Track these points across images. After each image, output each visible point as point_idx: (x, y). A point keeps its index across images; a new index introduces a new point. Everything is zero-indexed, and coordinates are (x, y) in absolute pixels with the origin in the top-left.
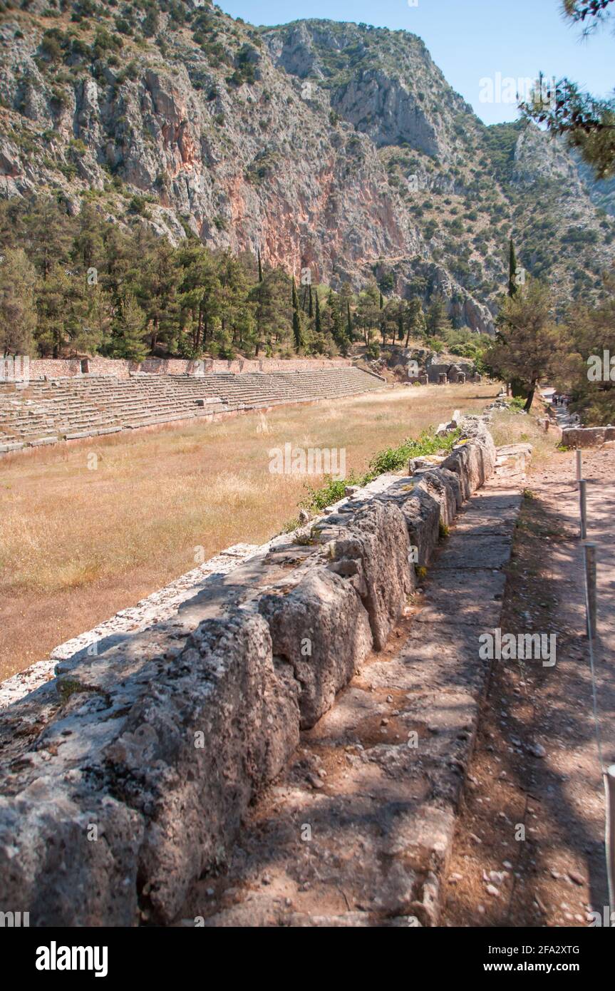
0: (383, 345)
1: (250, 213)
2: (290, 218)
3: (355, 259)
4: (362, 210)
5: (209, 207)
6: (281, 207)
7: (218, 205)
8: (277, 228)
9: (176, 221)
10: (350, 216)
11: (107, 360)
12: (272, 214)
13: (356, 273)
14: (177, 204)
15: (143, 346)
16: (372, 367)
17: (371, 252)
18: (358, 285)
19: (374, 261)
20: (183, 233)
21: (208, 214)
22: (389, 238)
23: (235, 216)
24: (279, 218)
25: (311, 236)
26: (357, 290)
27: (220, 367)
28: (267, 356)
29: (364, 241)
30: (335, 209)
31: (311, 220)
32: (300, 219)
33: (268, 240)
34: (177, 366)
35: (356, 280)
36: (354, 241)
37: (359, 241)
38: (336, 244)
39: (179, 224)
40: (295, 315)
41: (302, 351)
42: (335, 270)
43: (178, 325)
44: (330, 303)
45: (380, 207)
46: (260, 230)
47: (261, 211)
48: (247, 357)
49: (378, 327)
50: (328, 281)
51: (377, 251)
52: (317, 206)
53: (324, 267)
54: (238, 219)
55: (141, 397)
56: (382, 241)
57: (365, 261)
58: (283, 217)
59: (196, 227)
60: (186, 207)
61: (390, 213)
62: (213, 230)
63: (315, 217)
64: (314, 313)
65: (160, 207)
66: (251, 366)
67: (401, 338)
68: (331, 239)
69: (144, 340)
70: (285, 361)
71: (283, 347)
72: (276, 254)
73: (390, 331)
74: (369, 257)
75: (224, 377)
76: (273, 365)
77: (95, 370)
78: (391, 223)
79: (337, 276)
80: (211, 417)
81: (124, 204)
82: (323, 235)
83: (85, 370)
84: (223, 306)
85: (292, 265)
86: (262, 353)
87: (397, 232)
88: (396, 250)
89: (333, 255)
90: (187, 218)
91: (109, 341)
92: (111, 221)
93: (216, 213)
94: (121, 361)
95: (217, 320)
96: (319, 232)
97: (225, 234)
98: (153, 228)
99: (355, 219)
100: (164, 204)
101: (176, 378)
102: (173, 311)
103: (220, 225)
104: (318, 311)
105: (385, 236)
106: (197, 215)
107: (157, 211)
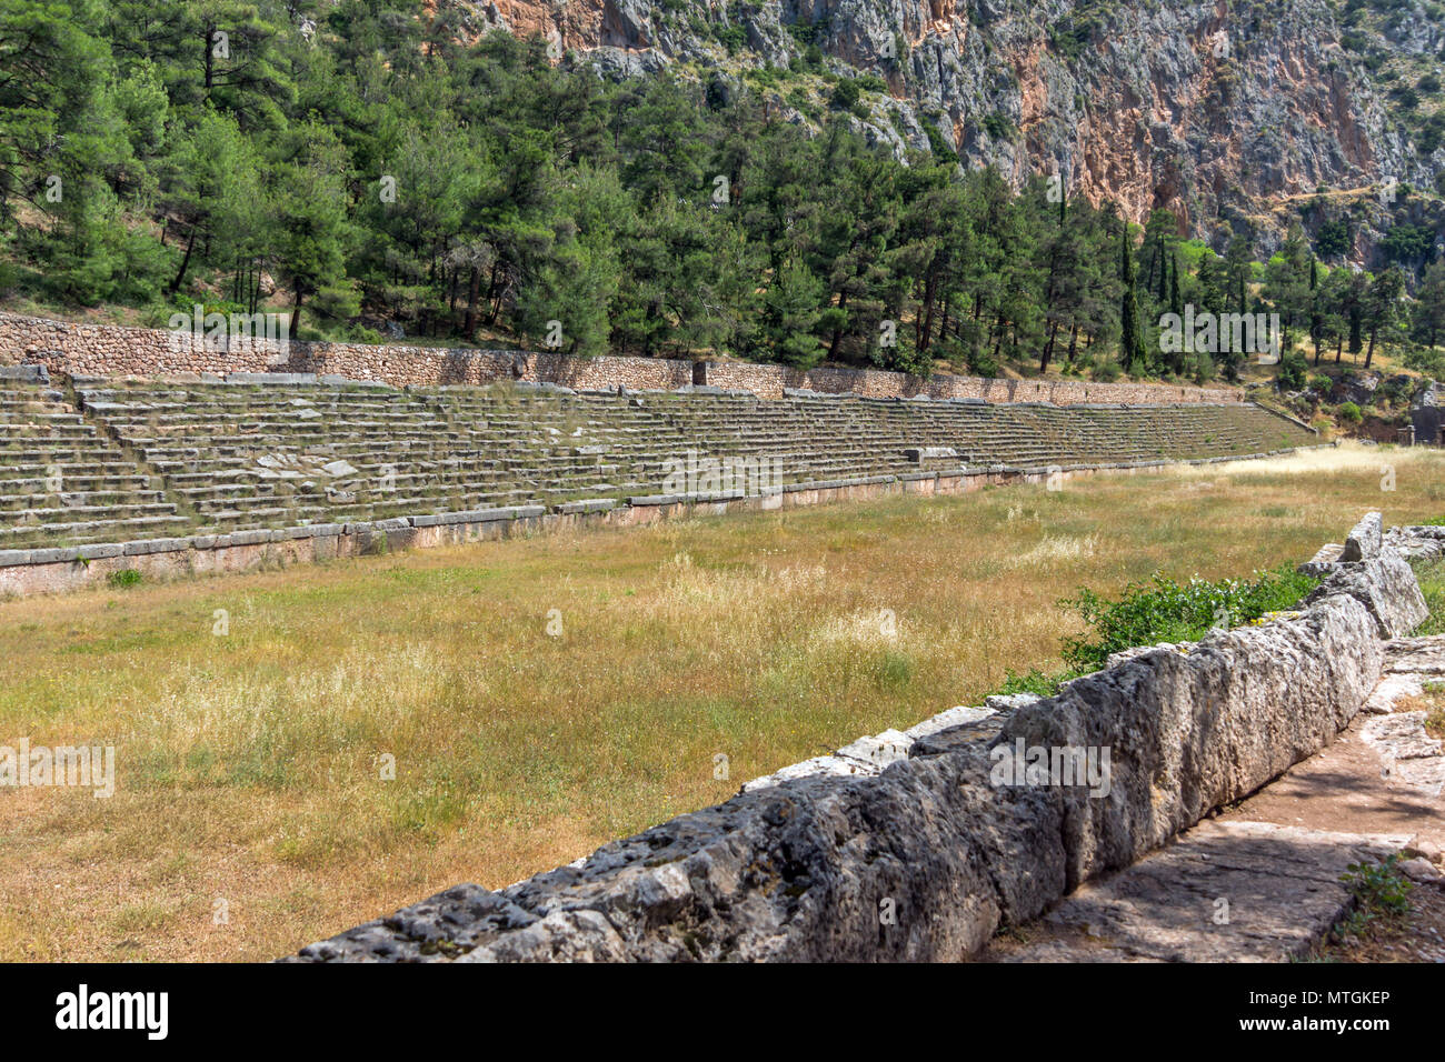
0: (1317, 362)
1: (1055, 108)
2: (1134, 116)
3: (1265, 193)
4: (1284, 97)
5: (976, 99)
6: (1118, 98)
7: (994, 93)
8: (1107, 136)
9: (913, 122)
10: (1257, 111)
11: (742, 365)
12: (1100, 109)
13: (1266, 220)
14: (918, 92)
15: (814, 340)
16: (1288, 404)
17: (1302, 180)
18: (1270, 242)
19: (1307, 195)
20: (926, 145)
21: (975, 110)
22: (1340, 153)
23: (1027, 113)
24: (1112, 117)
25: (1175, 149)
26: (1268, 253)
27: (967, 389)
28: (1064, 372)
29: (1286, 159)
30: (1226, 99)
31: (1177, 119)
32: (1154, 118)
33: (1088, 157)
34: (881, 384)
35: (1265, 234)
36: (1264, 158)
37: (1275, 158)
38: (1227, 166)
39: (919, 128)
40: (1128, 297)
41: (1138, 365)
42: (1224, 214)
43: (882, 305)
44: (1203, 277)
45: (1322, 93)
46: (1073, 139)
47: (1078, 106)
48: (1024, 372)
49: (1302, 325)
50: (1207, 235)
51: (1312, 177)
52: (1190, 94)
53: (1200, 209)
54: (1033, 119)
55: (797, 435)
56: (1325, 158)
57: (1286, 197)
58: (1120, 114)
59: (951, 135)
60: (934, 98)
61: (1342, 104)
62: (983, 139)
63: (1185, 114)
64: (1169, 293)
65: (886, 98)
66: (1028, 391)
67: (1355, 349)
68: (1216, 155)
69: (817, 331)
70: (1101, 385)
71: (1101, 358)
72: (1104, 182)
73: (1332, 333)
74: (1295, 189)
75: (971, 409)
76: (1074, 391)
77: (719, 381)
78: (1345, 122)
79: (1226, 225)
80: (931, 484)
81: (821, 92)
82: (1201, 147)
83: (699, 380)
84: (979, 273)
85: (1134, 204)
86: (1055, 367)
87: (1355, 138)
88: (1354, 174)
89: (1219, 185)
90: (936, 117)
91: (752, 328)
92: (796, 121)
93: (990, 109)
94: (772, 368)
95: (964, 299)
96: (1192, 141)
97: (1006, 145)
98: (870, 134)
99: (1267, 115)
100: (894, 92)
101: (874, 406)
102: (877, 280)
103: (997, 129)
104: (1175, 288)
105: (1331, 147)
106: (954, 113)
107: (880, 104)
